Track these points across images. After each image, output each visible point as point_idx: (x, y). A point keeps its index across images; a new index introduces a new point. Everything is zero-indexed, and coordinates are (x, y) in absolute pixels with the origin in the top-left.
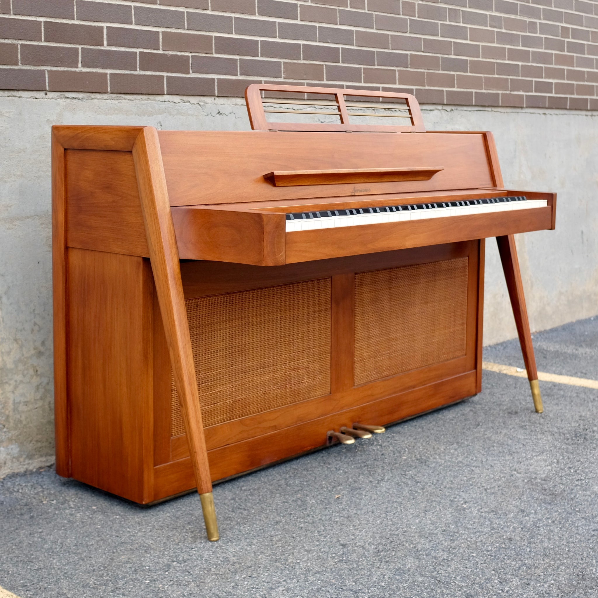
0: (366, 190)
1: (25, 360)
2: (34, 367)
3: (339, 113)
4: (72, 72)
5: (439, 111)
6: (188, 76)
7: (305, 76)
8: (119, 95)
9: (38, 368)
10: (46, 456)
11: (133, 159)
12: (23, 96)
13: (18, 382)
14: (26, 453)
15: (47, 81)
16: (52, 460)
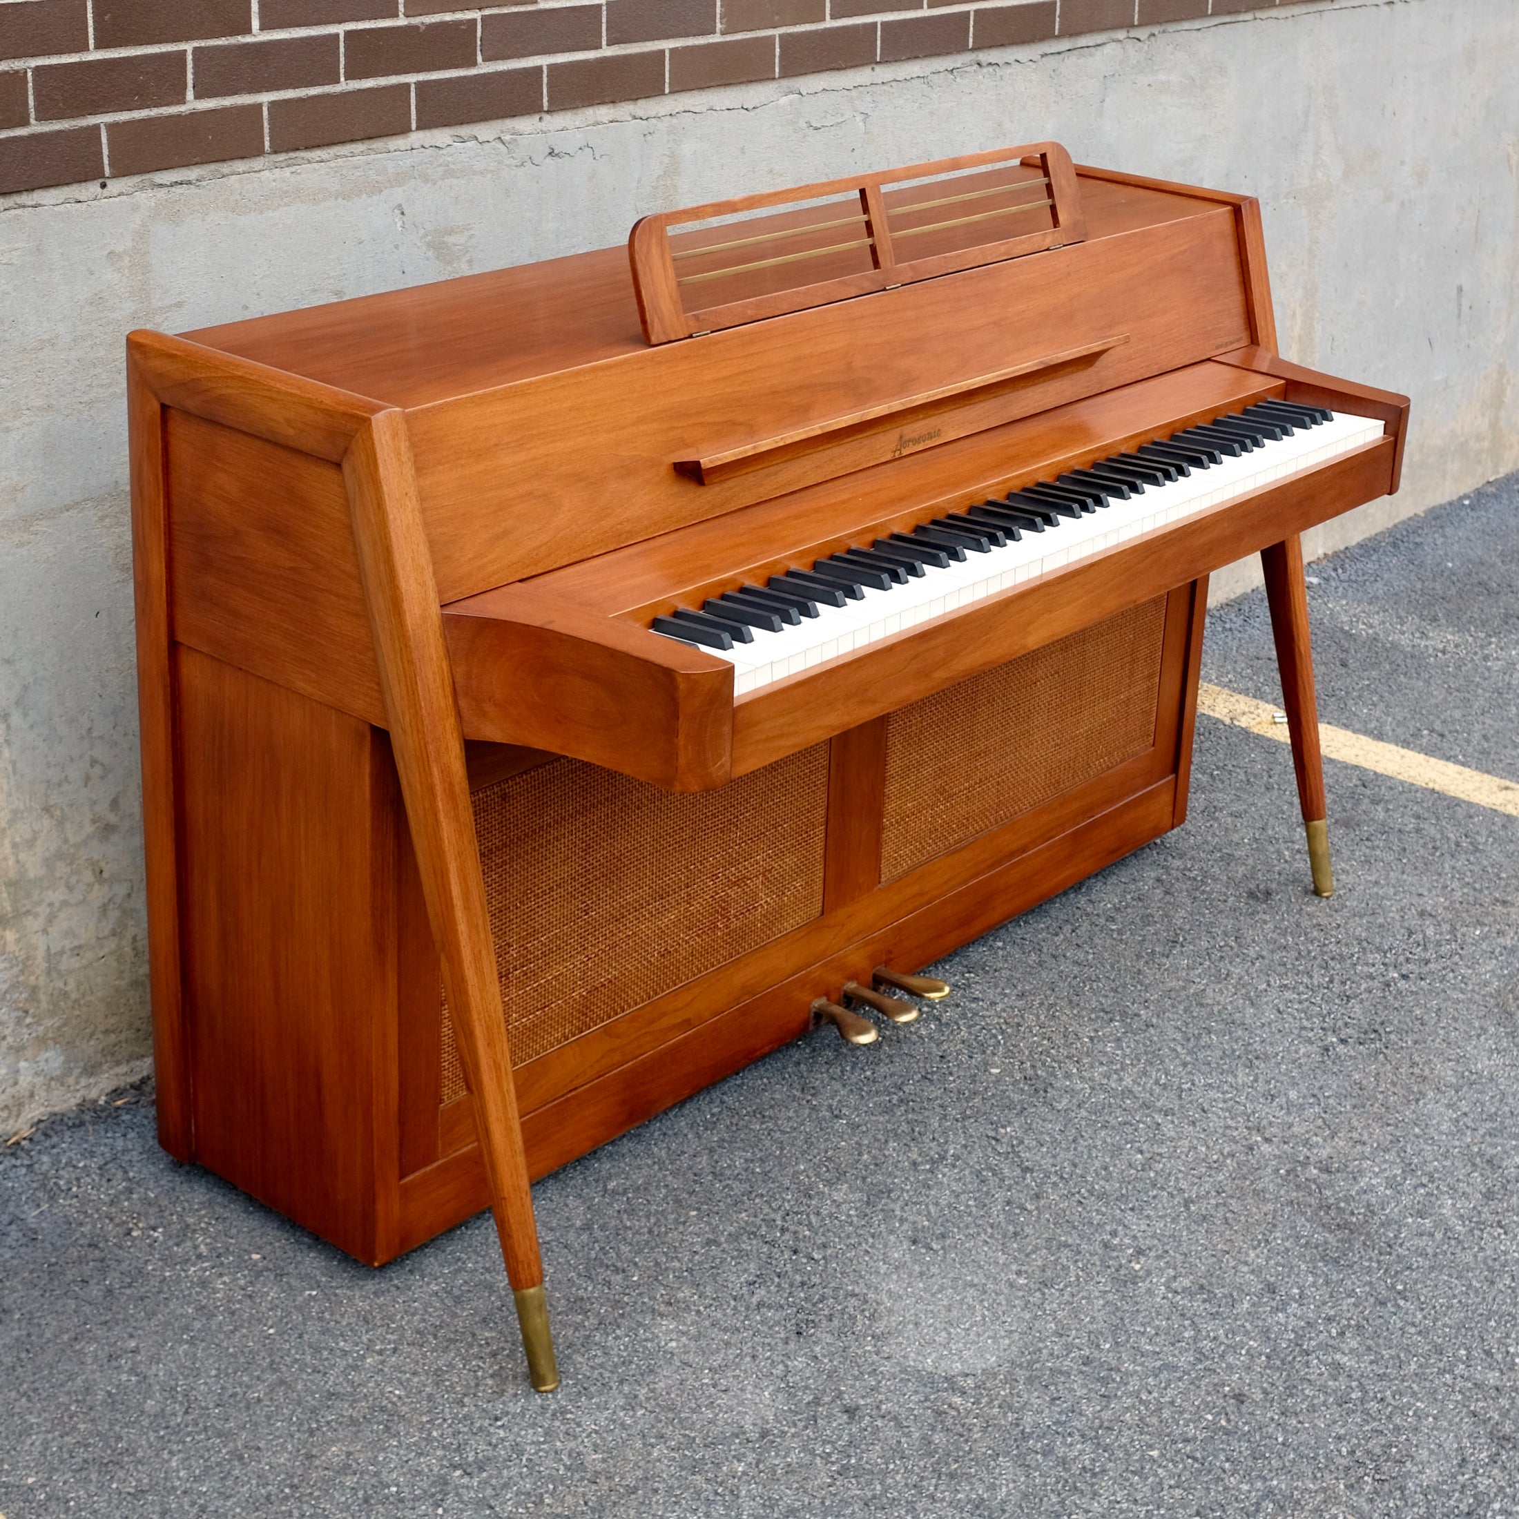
0: (930, 436)
1: (72, 851)
2: (91, 862)
4: (171, 117)
5: (1119, 45)
6: (472, 72)
7: (777, 18)
8: (292, 155)
9: (103, 864)
10: (128, 1062)
11: (343, 480)
12: (43, 202)
13: (57, 905)
14: (82, 1064)
15: (105, 151)
16: (146, 1066)
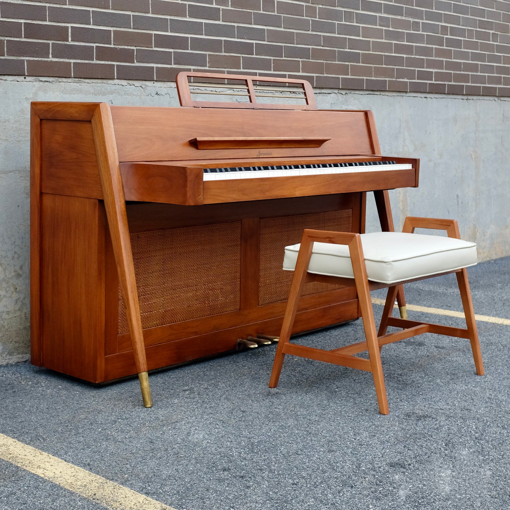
0: (269, 154)
1: (8, 279)
2: (14, 285)
3: (249, 95)
4: (45, 61)
5: (335, 94)
6: (133, 65)
7: (225, 65)
8: (80, 79)
9: (17, 286)
10: (22, 354)
11: (92, 126)
12: (8, 79)
13: (2, 296)
14: (8, 351)
15: (26, 68)
16: (28, 356)
